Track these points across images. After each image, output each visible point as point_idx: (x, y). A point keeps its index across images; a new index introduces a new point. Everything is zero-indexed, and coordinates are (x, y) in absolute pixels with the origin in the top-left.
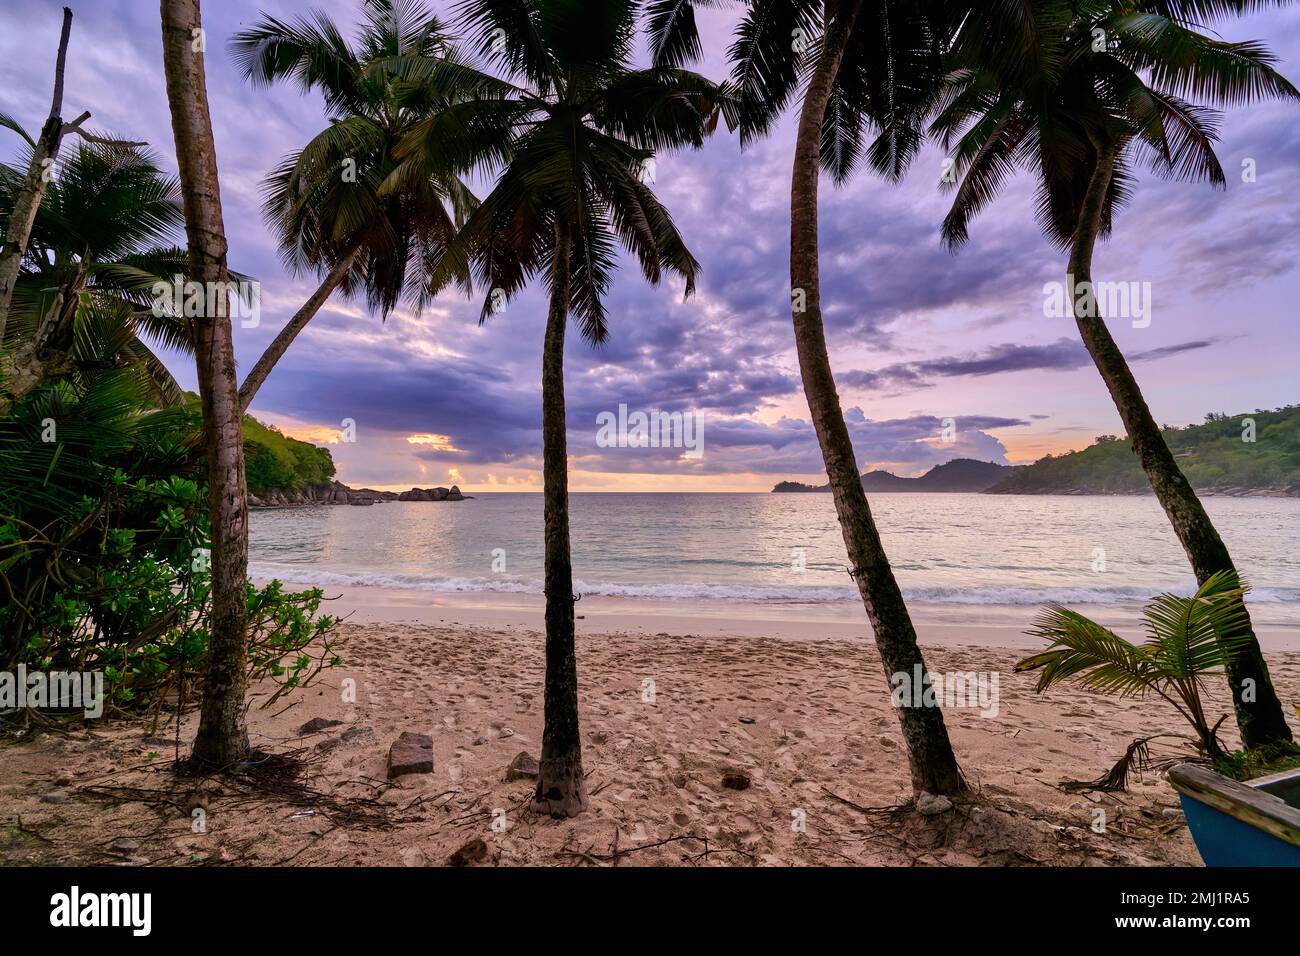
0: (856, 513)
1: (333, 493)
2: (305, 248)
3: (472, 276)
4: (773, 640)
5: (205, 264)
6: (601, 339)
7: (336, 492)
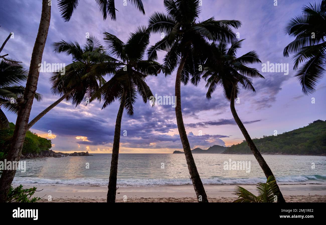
0: (191, 162)
1: (49, 154)
2: (59, 88)
3: (101, 98)
4: (173, 198)
5: (29, 93)
6: (132, 115)
7: (50, 153)
